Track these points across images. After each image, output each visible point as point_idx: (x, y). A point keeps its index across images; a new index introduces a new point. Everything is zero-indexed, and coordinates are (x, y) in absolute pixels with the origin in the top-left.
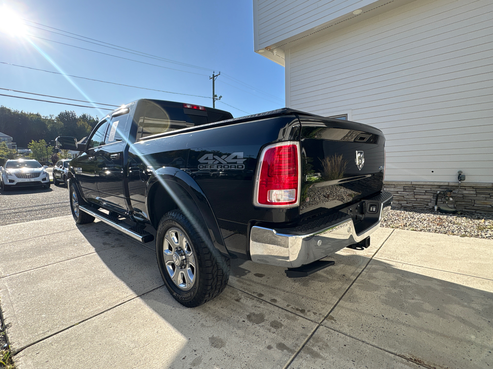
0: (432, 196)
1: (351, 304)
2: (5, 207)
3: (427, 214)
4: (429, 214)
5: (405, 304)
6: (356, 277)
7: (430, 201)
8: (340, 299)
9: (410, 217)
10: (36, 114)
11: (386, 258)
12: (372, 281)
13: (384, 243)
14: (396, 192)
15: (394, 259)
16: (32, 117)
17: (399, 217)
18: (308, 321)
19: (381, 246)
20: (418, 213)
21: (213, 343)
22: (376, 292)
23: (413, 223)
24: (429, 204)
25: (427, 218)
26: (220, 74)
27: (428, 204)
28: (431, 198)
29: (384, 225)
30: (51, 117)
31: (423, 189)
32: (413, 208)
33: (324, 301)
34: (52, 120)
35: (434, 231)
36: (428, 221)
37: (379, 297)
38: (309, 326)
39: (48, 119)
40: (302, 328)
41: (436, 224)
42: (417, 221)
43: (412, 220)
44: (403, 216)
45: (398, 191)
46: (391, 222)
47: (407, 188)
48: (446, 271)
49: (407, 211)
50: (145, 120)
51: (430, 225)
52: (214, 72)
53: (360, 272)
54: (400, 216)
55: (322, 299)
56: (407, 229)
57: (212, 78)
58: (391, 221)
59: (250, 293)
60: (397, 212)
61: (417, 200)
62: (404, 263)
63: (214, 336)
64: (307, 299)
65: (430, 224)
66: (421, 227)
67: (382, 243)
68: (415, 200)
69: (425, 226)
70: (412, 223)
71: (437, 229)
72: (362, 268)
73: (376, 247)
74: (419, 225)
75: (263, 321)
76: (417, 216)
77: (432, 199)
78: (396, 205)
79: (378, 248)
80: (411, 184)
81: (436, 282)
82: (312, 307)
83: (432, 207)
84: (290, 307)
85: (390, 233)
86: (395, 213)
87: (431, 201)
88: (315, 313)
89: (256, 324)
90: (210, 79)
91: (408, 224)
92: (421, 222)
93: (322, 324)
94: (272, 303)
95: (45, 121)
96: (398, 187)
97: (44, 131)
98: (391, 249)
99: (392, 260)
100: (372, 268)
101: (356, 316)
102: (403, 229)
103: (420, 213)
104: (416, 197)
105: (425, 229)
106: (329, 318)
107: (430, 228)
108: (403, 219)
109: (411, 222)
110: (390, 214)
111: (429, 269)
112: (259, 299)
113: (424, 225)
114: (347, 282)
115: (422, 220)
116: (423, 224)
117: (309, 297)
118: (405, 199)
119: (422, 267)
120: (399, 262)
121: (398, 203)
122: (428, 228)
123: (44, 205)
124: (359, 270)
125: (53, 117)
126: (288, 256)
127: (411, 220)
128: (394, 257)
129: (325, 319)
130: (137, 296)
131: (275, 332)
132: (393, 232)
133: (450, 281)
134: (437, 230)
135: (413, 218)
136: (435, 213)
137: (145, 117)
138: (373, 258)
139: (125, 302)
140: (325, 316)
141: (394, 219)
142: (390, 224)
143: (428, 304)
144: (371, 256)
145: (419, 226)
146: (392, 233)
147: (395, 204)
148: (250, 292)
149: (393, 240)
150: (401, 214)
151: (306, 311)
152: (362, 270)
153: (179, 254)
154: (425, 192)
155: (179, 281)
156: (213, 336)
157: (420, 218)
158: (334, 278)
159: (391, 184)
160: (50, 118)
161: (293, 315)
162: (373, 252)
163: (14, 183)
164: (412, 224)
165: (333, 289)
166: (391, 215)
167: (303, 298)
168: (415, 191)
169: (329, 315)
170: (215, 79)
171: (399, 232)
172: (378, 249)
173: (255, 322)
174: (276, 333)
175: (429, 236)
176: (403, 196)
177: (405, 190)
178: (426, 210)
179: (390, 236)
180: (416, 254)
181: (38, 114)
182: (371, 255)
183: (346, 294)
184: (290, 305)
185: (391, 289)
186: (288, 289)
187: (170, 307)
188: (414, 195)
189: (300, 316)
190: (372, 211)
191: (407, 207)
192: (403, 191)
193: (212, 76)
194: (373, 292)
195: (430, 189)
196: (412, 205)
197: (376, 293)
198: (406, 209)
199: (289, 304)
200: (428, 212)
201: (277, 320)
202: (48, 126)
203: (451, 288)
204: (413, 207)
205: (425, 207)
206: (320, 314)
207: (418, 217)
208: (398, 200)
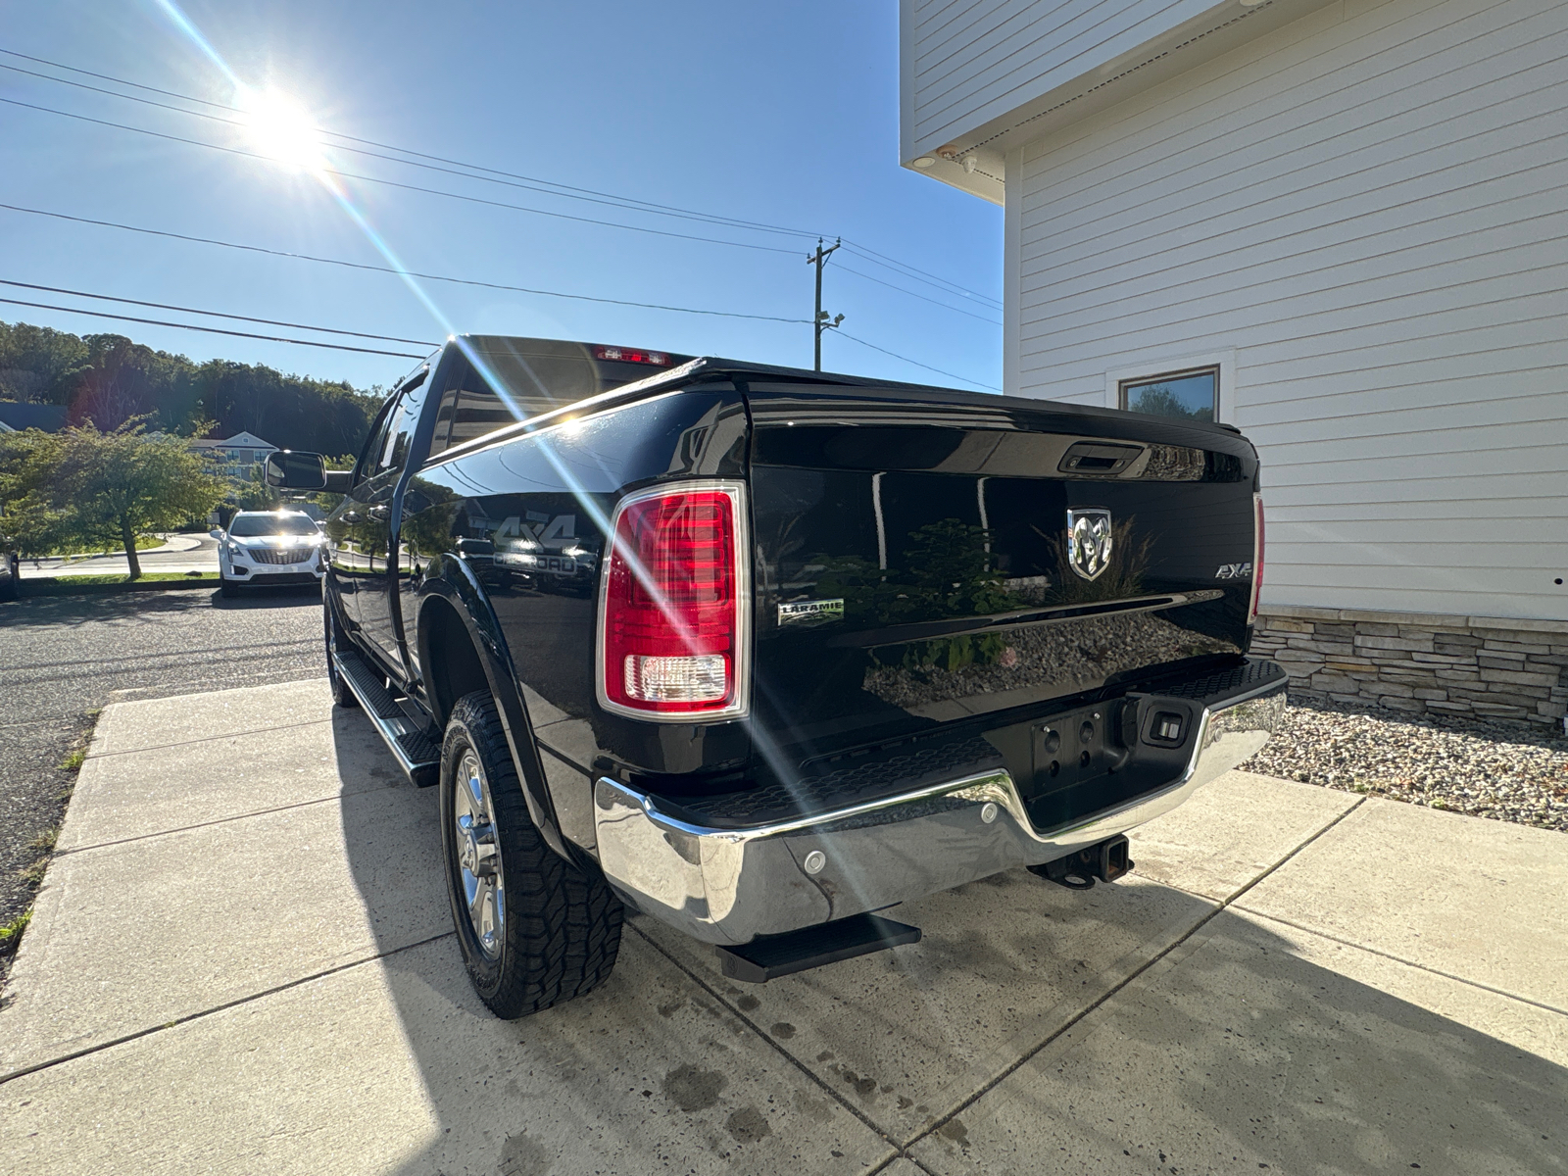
0: (1554, 679)
1: (1058, 1084)
2: (198, 643)
3: (1523, 747)
4: (1532, 748)
5: (1276, 1119)
6: (1125, 978)
7: (1545, 696)
8: (1024, 1060)
9: (1445, 755)
10: (341, 383)
11: (1280, 912)
12: (1181, 1002)
13: (1299, 849)
14: (1402, 654)
15: (1310, 918)
16: (330, 393)
17: (1403, 750)
18: (867, 1129)
19: (1281, 863)
20: (1486, 739)
21: (509, 1161)
22: (1176, 1050)
23: (1453, 779)
24: (1542, 707)
25: (1519, 762)
26: (838, 246)
27: (1536, 708)
28: (1548, 685)
29: (1331, 776)
30: (376, 392)
31: (1515, 647)
32: (1475, 719)
33: (959, 1058)
34: (378, 399)
35: (1534, 818)
36: (1518, 774)
37: (1182, 1073)
38: (858, 1152)
39: (367, 397)
40: (831, 1155)
41: (1551, 792)
42: (1472, 770)
43: (1452, 766)
44: (1418, 747)
45: (1411, 652)
46: (1363, 767)
47: (1446, 640)
48: (1519, 995)
49: (1441, 727)
50: (460, 400)
51: (1524, 794)
52: (821, 241)
53: (1151, 958)
54: (1407, 747)
55: (957, 1048)
56: (1417, 800)
57: (813, 260)
58: (1363, 764)
59: (718, 991)
60: (1400, 729)
61: (1491, 688)
62: (1347, 943)
63: (525, 1133)
64: (904, 1039)
65: (1525, 790)
66: (1481, 797)
67: (1289, 850)
68: (1482, 686)
69: (1501, 794)
70: (1447, 779)
71: (1551, 812)
72: (1160, 944)
73: (1258, 864)
74: (1474, 789)
75: (711, 1104)
76: (1477, 749)
77: (1554, 688)
78: (1403, 703)
79: (1268, 867)
80: (1467, 627)
81: (1456, 1042)
82: (907, 1076)
83: (1554, 721)
84: (829, 1062)
85: (1341, 813)
86: (1387, 734)
87: (1550, 695)
88: (904, 1103)
89: (681, 1112)
90: (809, 263)
91: (1430, 781)
92: (1487, 776)
93: (911, 1150)
94: (772, 1037)
95: (360, 402)
96: (1411, 636)
97: (359, 431)
98: (1317, 876)
99: (1302, 924)
100: (1205, 946)
101: (1054, 1139)
102: (1403, 800)
103: (1496, 740)
104: (1485, 675)
105: (1498, 807)
106: (947, 1129)
107: (1517, 807)
108: (1414, 761)
109: (1445, 774)
110: (1369, 736)
111: (1446, 979)
112: (738, 1015)
113: (1499, 789)
114: (1080, 995)
115: (1496, 770)
116: (1493, 784)
117: (915, 1031)
118: (1441, 682)
119: (1420, 967)
120: (1327, 937)
121: (1409, 694)
122: (1510, 805)
123: (295, 643)
124: (1151, 951)
125: (380, 393)
126: (702, 896)
127: (1446, 767)
128: (1317, 913)
129: (930, 1131)
130: (376, 954)
131: (728, 1154)
132: (1355, 807)
133: (1517, 1045)
134: (1548, 817)
135: (1457, 758)
136: (1561, 746)
137: (462, 392)
138: (1228, 908)
139: (334, 971)
140: (939, 1118)
141: (1379, 758)
142: (1358, 775)
143: (1378, 1133)
144: (1223, 900)
145: (1475, 793)
146: (1349, 812)
147: (1396, 699)
148: (718, 986)
149: (1342, 840)
150: (1414, 740)
151: (878, 1086)
152: (1161, 950)
153: (477, 839)
154: (1523, 657)
155: (486, 922)
156: (522, 1133)
157: (1486, 760)
158: (1037, 972)
159: (1381, 621)
160: (374, 394)
161: (821, 1096)
162: (1239, 884)
163: (247, 578)
164: (1447, 783)
165: (1017, 1013)
166: (1368, 741)
167: (890, 1033)
168: (1480, 652)
169: (954, 1118)
170: (823, 262)
171: (1380, 810)
172: (1261, 871)
173: (681, 1103)
174: (732, 1159)
175: (1504, 838)
176: (1433, 671)
177: (1439, 646)
178: (1526, 730)
179: (1334, 823)
180: (1414, 909)
181: (344, 383)
182: (1225, 895)
183: (1056, 1042)
184: (831, 1056)
185: (1247, 1044)
186: (852, 992)
187: (448, 1006)
188: (1475, 669)
189: (846, 1104)
190: (1167, 738)
191: (1446, 712)
192: (1432, 651)
193: (814, 254)
194: (1168, 1046)
195: (1544, 650)
196: (1468, 707)
197: (1178, 1052)
198: (1439, 720)
199: (830, 1051)
200: (1534, 738)
201: (759, 1106)
202: (369, 418)
203: (1512, 1078)
204: (1471, 715)
205: (1525, 719)
206: (922, 1109)
207: (1482, 754)
208: (1414, 686)
